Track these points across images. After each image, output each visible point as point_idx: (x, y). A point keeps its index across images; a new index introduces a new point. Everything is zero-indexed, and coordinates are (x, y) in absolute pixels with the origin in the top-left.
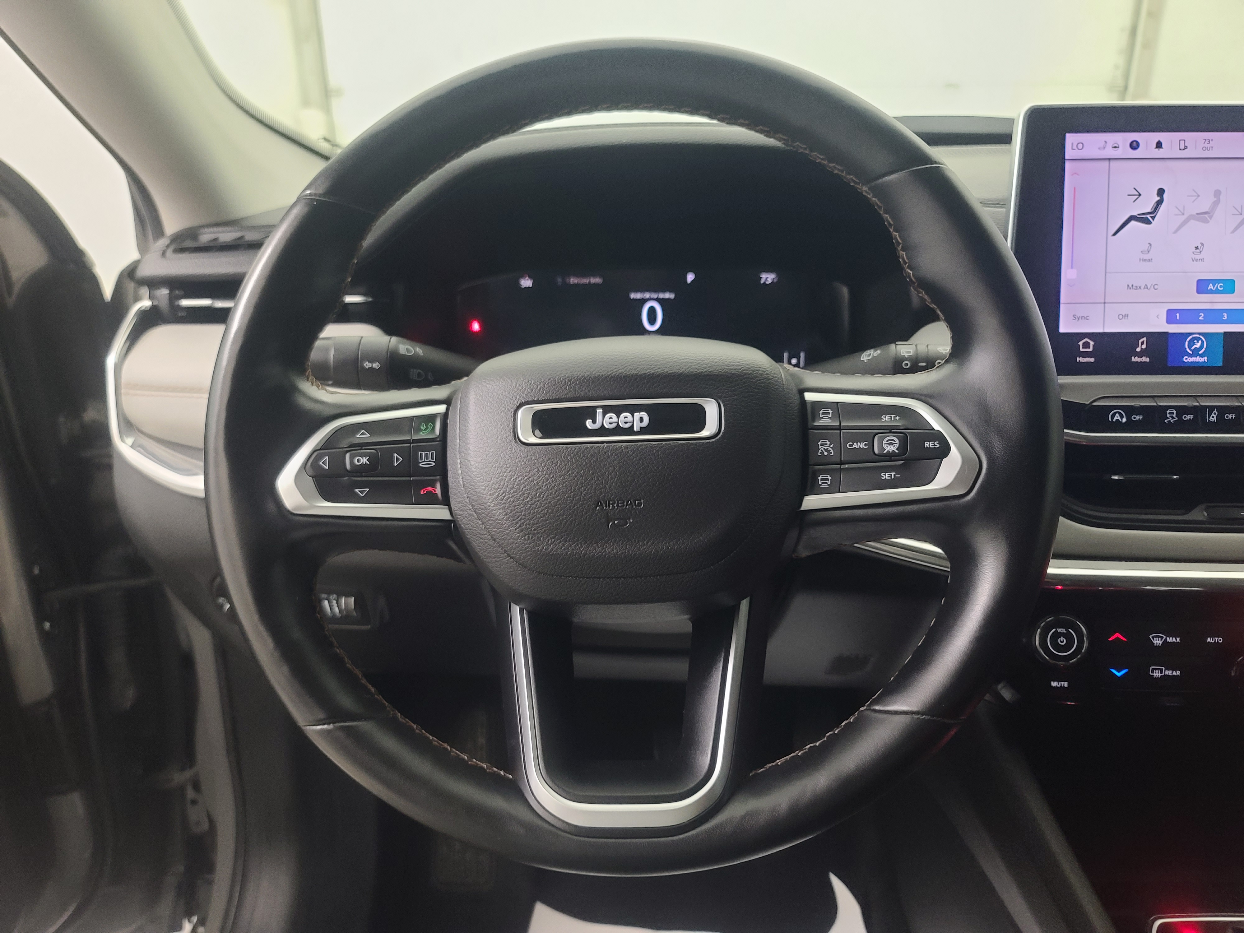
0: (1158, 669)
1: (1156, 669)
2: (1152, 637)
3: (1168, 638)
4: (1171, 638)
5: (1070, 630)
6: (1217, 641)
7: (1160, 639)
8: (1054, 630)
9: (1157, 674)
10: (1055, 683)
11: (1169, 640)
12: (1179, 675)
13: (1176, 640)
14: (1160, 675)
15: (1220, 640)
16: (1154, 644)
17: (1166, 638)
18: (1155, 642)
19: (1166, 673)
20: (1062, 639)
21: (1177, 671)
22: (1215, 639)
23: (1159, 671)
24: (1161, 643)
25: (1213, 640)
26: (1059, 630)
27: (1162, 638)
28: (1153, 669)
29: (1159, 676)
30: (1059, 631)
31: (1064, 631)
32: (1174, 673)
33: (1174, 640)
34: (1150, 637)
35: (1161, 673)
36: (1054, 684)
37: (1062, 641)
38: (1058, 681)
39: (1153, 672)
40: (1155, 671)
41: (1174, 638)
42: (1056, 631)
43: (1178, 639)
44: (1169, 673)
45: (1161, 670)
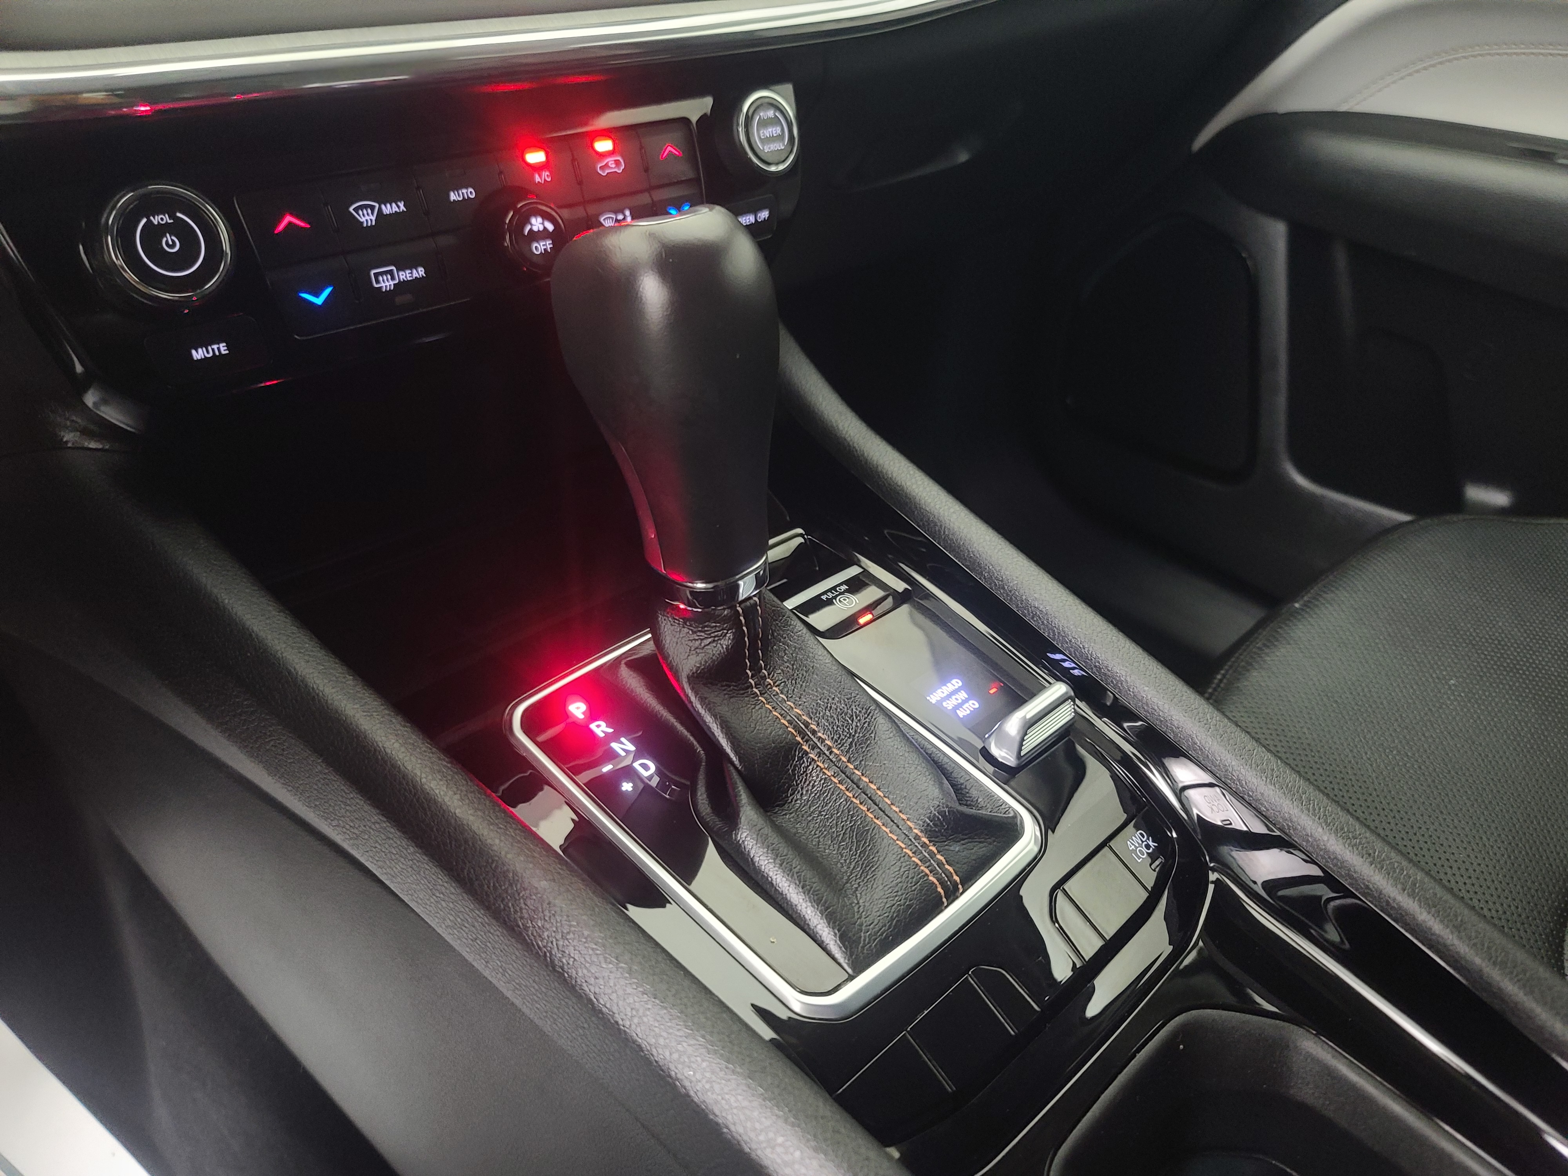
0: (386, 273)
1: (382, 274)
2: (356, 210)
3: (383, 207)
4: (388, 205)
5: (179, 215)
6: (466, 197)
7: (369, 211)
8: (144, 220)
9: (387, 284)
10: (200, 350)
11: (387, 209)
12: (424, 275)
13: (399, 207)
14: (392, 283)
15: (471, 193)
16: (362, 223)
17: (380, 209)
18: (363, 219)
19: (401, 277)
21: (419, 269)
22: (463, 194)
23: (389, 277)
24: (374, 218)
25: (459, 196)
26: (155, 220)
27: (372, 208)
28: (376, 275)
29: (390, 285)
30: (156, 223)
31: (167, 219)
32: (415, 274)
33: (395, 209)
34: (351, 209)
35: (393, 278)
36: (198, 354)
37: (171, 244)
38: (205, 345)
39: (378, 282)
40: (381, 278)
41: (394, 205)
42: (149, 222)
43: (401, 205)
44: (405, 275)
45: (391, 272)
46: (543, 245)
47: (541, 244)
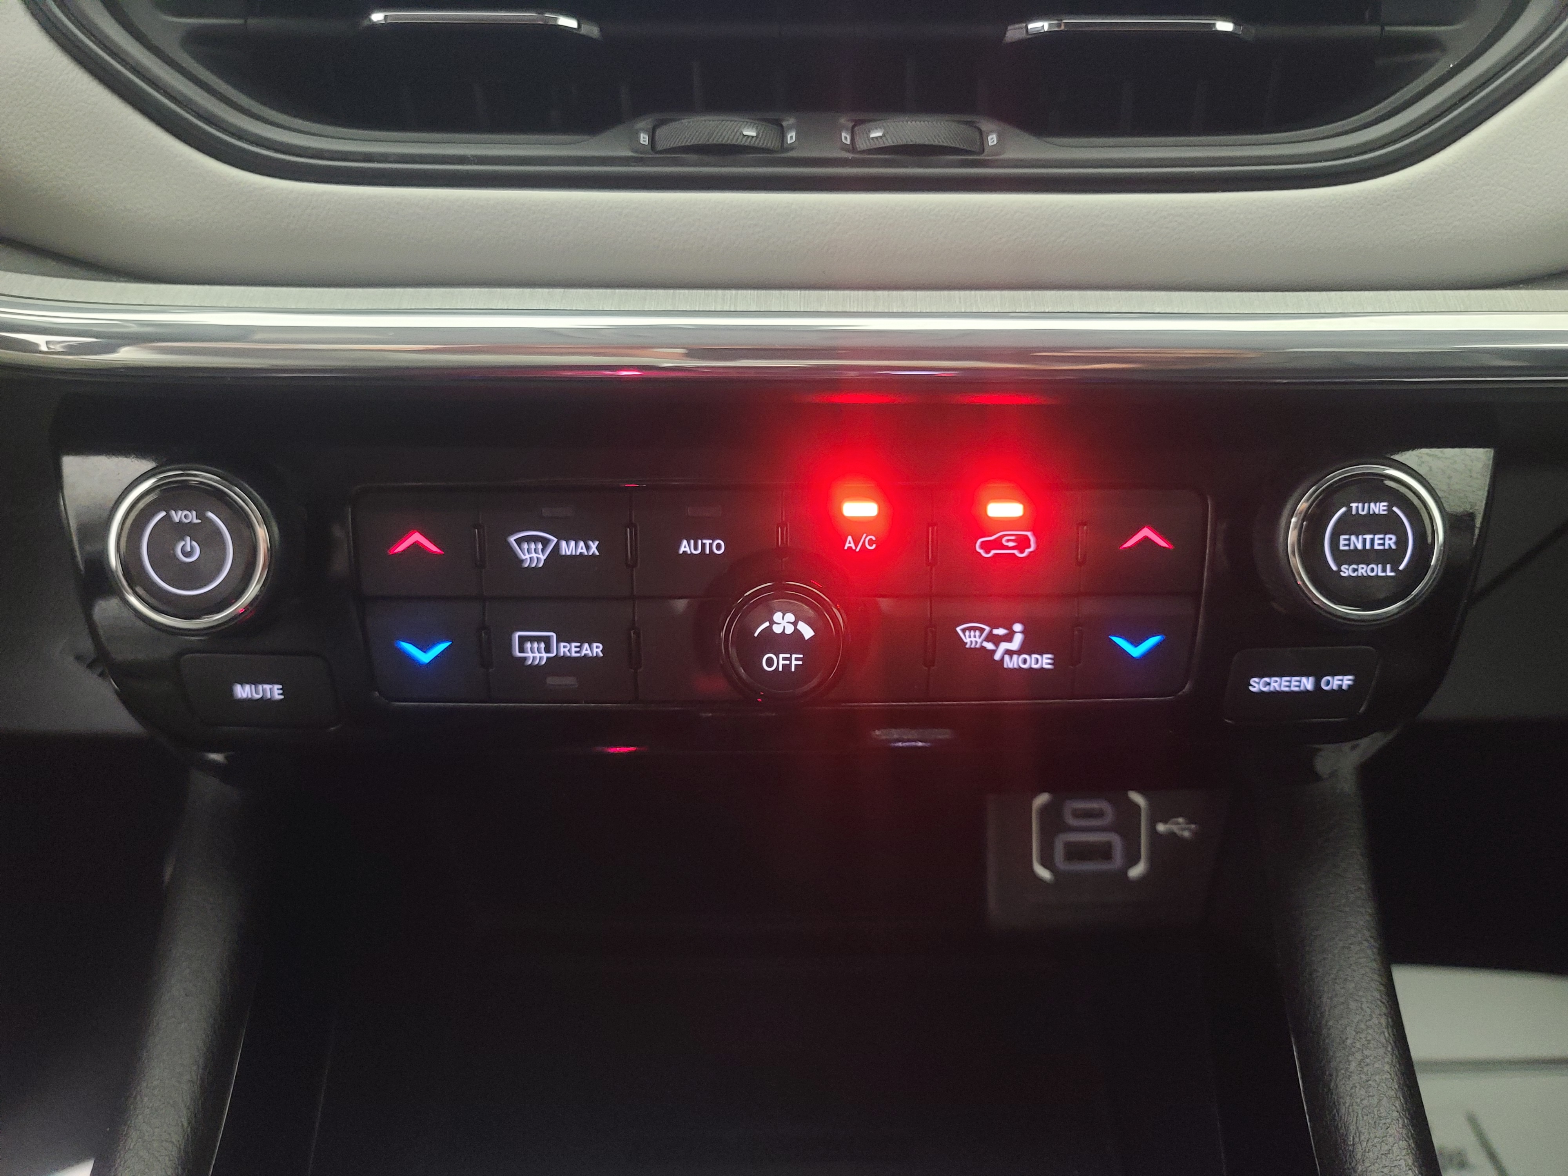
0: (538, 639)
1: (532, 639)
2: (519, 541)
3: (564, 543)
4: (572, 543)
5: (210, 515)
6: (707, 552)
7: (540, 546)
8: (163, 514)
9: (537, 655)
10: (247, 687)
11: (568, 548)
12: (600, 654)
13: (588, 548)
14: (545, 655)
15: (719, 547)
16: (522, 561)
17: (557, 545)
18: (525, 557)
19: (562, 650)
20: (187, 543)
21: (595, 645)
22: (703, 545)
23: (542, 645)
24: (543, 558)
25: (696, 548)
26: (177, 516)
27: (545, 542)
28: (523, 640)
29: (541, 658)
30: (177, 520)
31: (192, 517)
32: (586, 650)
33: (581, 549)
34: (512, 539)
35: (548, 650)
36: (243, 692)
37: (189, 551)
38: (255, 682)
39: (522, 650)
40: (528, 645)
41: (581, 544)
42: (168, 517)
43: (594, 546)
44: (569, 649)
45: (547, 640)
46: (784, 659)
47: (781, 656)
